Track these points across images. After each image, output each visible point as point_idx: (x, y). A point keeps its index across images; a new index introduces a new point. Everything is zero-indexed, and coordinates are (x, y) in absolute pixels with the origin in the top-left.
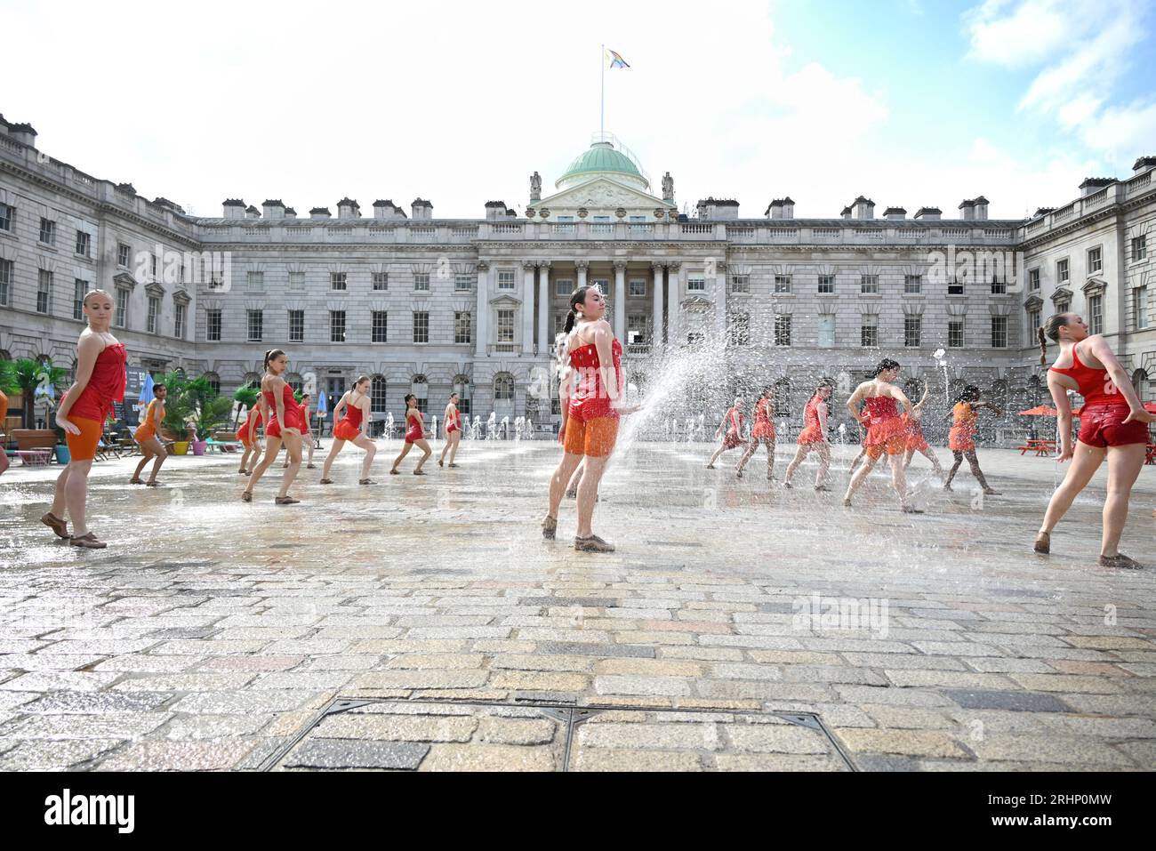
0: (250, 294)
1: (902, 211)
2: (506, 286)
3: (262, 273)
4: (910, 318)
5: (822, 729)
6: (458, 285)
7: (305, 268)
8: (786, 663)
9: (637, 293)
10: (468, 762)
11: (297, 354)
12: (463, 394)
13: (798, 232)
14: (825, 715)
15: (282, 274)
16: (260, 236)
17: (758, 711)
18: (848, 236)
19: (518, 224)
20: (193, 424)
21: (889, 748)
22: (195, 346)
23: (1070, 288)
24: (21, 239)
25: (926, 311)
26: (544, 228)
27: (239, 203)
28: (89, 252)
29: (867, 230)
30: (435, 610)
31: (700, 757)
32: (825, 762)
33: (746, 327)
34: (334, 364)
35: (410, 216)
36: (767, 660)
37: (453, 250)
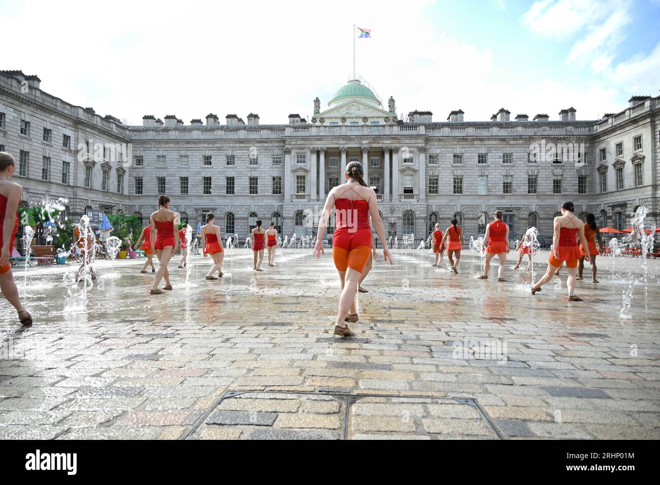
0: (158, 168)
1: (526, 117)
2: (301, 162)
3: (165, 156)
4: (531, 177)
5: (478, 407)
6: (274, 162)
7: (188, 153)
8: (459, 373)
9: (375, 165)
10: (297, 422)
11: (185, 201)
12: (277, 223)
13: (466, 129)
14: (479, 400)
15: (176, 157)
16: (164, 136)
17: (445, 397)
18: (495, 131)
19: (308, 127)
20: (129, 241)
21: (512, 416)
22: (129, 197)
23: (624, 160)
24: (33, 140)
25: (540, 173)
26: (322, 129)
27: (151, 117)
28: (70, 146)
29: (506, 128)
30: (272, 345)
31: (415, 420)
32: (478, 423)
33: (437, 183)
34: (205, 207)
35: (246, 123)
36: (449, 371)
37: (271, 142)
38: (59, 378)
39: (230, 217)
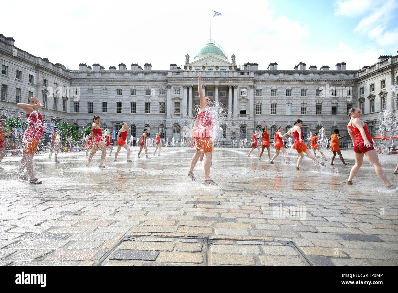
0: (89, 96)
1: (315, 67)
2: (177, 93)
3: (93, 89)
4: (318, 105)
5: (296, 247)
6: (161, 93)
7: (107, 87)
8: (281, 224)
9: (223, 96)
10: (173, 258)
11: (105, 117)
13: (279, 74)
14: (296, 242)
15: (99, 89)
16: (92, 76)
17: (273, 241)
18: (297, 76)
19: (182, 72)
20: (70, 141)
21: (320, 254)
22: (70, 114)
23: (374, 94)
24: (10, 78)
25: (324, 102)
26: (190, 73)
27: (85, 65)
28: (33, 82)
29: (303, 74)
30: (157, 205)
31: (254, 257)
32: (298, 259)
33: (261, 108)
34: (118, 121)
35: (144, 69)
36: (274, 223)
37: (159, 81)
38: (12, 227)
39: (133, 127)
